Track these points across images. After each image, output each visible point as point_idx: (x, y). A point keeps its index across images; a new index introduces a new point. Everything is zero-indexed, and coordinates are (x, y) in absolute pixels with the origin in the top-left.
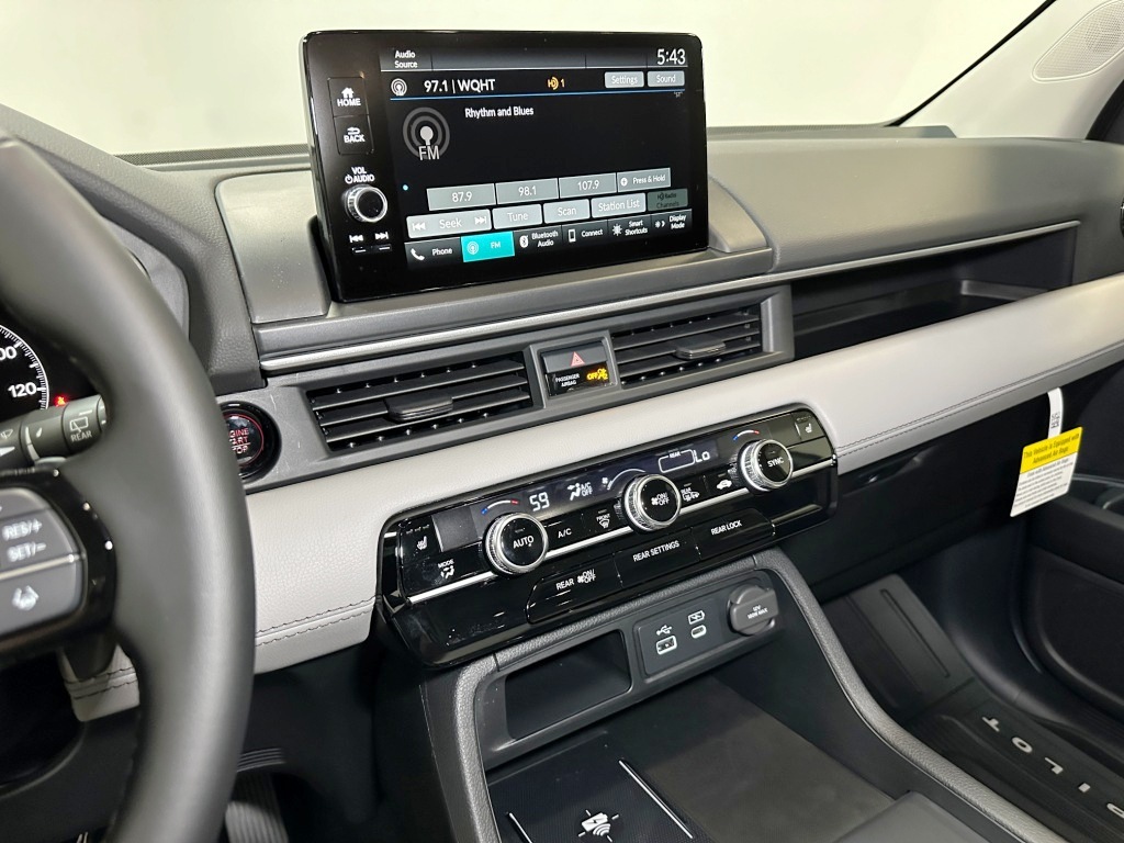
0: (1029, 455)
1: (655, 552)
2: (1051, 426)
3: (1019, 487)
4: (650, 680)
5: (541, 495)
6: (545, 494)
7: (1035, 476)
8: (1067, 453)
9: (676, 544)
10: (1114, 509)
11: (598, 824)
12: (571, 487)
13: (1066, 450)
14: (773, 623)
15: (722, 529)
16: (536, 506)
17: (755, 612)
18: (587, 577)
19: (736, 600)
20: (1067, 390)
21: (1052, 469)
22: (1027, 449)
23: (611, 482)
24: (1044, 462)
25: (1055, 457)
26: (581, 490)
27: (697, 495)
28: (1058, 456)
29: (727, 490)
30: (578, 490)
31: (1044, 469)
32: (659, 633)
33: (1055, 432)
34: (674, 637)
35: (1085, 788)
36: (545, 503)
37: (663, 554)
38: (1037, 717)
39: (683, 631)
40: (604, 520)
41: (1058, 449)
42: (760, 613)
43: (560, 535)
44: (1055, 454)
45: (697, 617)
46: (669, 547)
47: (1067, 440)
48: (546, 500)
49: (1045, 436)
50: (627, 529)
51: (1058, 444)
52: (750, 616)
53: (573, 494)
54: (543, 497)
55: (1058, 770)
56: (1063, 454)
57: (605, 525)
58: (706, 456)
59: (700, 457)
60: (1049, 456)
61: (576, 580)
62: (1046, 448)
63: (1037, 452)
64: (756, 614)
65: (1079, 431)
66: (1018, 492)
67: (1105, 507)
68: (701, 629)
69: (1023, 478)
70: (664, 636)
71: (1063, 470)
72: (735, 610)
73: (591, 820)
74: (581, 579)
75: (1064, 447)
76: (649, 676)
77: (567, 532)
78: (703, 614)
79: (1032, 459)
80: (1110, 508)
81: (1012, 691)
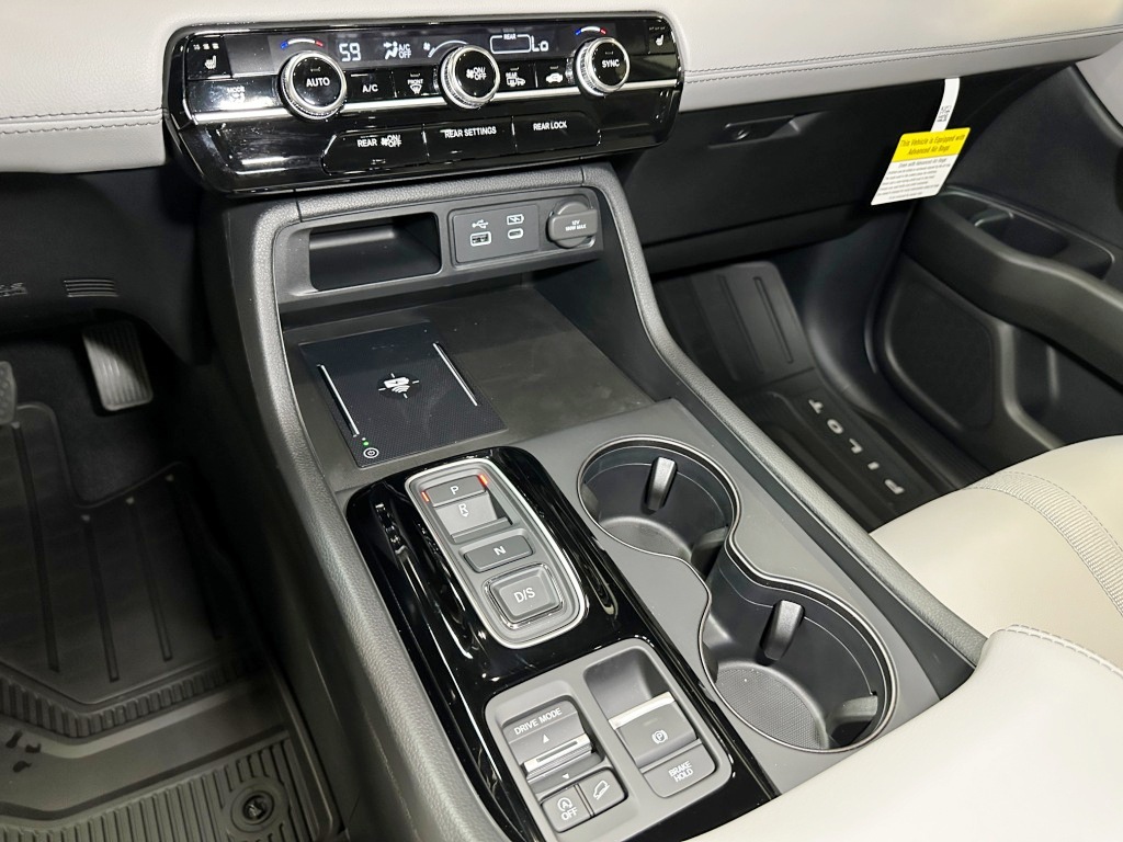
0: (907, 144)
1: (469, 133)
2: (937, 118)
3: (886, 176)
4: (461, 268)
5: (352, 45)
6: (357, 45)
7: (907, 168)
8: (946, 152)
9: (493, 131)
10: (985, 227)
11: (400, 385)
12: (387, 45)
13: (947, 148)
14: (592, 243)
15: (546, 126)
16: (346, 56)
17: (575, 226)
18: (392, 141)
19: (558, 210)
20: (966, 82)
21: (928, 165)
22: (905, 137)
23: (434, 50)
24: (920, 155)
25: (934, 154)
26: (397, 52)
27: (523, 82)
28: (937, 153)
29: (555, 85)
30: (395, 50)
31: (918, 164)
32: (474, 225)
33: (940, 125)
34: (489, 233)
35: (874, 466)
36: (356, 55)
37: (477, 138)
38: (856, 406)
39: (500, 229)
40: (416, 85)
41: (939, 145)
42: (579, 228)
43: (365, 89)
44: (934, 150)
45: (515, 219)
46: (485, 131)
47: (951, 139)
48: (358, 52)
49: (928, 127)
50: (440, 101)
51: (940, 140)
52: (568, 229)
53: (389, 53)
54: (355, 48)
55: (857, 449)
56: (941, 153)
57: (417, 91)
58: (545, 47)
59: (537, 46)
60: (927, 151)
61: (379, 142)
62: (926, 141)
63: (915, 142)
64: (574, 228)
65: (966, 131)
66: (884, 181)
67: (977, 224)
68: (519, 232)
69: (893, 167)
70: (478, 230)
71: (939, 169)
72: (554, 220)
73: (394, 381)
74: (384, 142)
75: (945, 145)
76: (459, 263)
77: (373, 88)
78: (523, 218)
79: (908, 149)
80: (981, 226)
81: (844, 382)
